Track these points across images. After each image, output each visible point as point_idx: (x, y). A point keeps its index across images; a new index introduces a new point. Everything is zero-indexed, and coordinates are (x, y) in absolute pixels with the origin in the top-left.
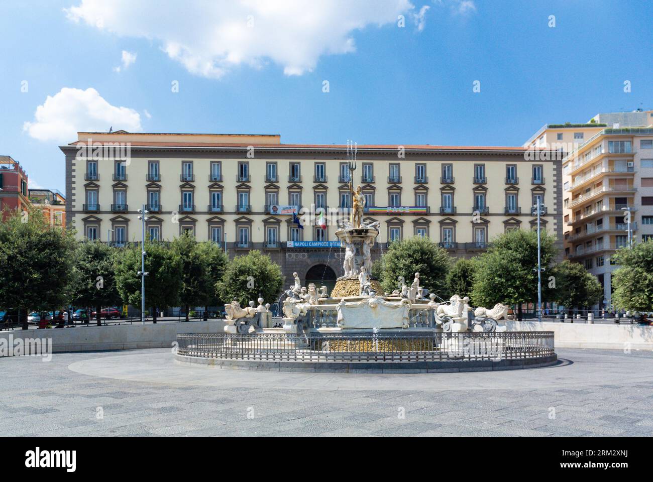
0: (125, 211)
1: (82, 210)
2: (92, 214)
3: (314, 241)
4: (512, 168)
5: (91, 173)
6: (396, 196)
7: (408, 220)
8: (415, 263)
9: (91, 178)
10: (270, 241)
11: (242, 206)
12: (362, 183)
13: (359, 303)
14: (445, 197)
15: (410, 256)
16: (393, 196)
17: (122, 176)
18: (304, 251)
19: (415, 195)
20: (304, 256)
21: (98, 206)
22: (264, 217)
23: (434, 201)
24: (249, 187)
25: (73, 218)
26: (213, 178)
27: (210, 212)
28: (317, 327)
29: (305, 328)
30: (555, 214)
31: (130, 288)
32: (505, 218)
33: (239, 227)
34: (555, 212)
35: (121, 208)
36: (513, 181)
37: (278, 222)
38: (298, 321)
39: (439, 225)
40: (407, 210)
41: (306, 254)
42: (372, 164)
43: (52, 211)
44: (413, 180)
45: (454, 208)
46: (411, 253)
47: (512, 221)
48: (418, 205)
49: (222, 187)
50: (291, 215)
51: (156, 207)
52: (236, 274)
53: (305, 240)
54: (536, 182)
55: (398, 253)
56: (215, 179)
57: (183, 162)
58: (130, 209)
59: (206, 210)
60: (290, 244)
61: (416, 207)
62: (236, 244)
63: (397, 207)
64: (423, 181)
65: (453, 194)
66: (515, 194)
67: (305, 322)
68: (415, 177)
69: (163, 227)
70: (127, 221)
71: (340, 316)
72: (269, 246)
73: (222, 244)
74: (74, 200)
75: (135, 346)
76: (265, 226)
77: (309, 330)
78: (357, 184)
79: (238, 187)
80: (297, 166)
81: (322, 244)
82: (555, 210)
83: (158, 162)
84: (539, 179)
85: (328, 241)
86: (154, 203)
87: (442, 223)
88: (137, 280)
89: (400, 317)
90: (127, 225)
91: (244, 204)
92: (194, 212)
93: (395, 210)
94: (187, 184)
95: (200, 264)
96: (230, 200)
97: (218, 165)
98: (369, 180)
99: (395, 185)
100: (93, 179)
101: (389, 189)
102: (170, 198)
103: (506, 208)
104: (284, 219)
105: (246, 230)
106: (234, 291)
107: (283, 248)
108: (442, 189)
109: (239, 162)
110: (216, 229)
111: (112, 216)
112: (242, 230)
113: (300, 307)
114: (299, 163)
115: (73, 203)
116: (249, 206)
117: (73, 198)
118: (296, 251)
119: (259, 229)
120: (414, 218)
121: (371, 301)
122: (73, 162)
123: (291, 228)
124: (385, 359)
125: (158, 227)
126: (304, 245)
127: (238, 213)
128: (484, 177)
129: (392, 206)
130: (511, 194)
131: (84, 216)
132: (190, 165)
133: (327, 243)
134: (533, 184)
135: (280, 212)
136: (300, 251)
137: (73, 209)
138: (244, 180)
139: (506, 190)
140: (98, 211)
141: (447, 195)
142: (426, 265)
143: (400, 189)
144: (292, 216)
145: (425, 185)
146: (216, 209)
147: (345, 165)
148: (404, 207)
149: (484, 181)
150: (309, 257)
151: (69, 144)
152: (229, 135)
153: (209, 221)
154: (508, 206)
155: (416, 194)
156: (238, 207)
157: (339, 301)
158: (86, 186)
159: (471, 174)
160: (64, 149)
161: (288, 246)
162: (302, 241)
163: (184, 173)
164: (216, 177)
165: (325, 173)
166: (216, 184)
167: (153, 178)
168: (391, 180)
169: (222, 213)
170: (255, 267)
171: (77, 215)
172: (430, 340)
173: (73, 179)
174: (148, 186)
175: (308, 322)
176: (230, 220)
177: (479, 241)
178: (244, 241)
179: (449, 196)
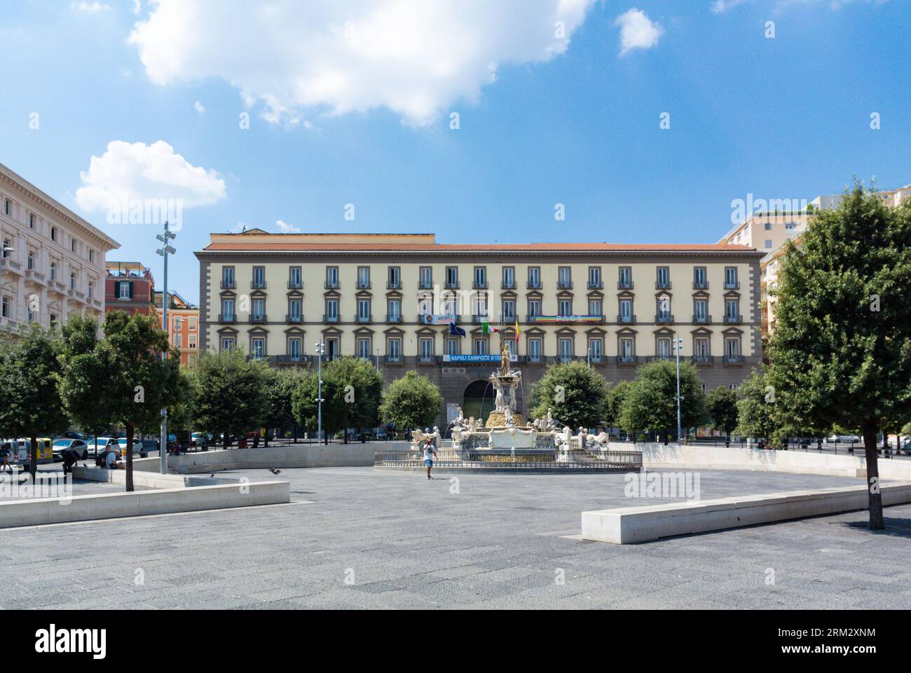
0: (264, 321)
1: (217, 321)
2: (228, 326)
3: (473, 355)
4: (702, 271)
5: (227, 280)
6: (567, 303)
7: (581, 332)
8: (571, 388)
9: (227, 286)
10: (424, 353)
11: (392, 315)
12: (528, 289)
13: (503, 431)
14: (623, 304)
15: (566, 382)
16: (563, 303)
17: (261, 283)
18: (462, 366)
19: (589, 302)
20: (461, 371)
21: (235, 316)
22: (417, 328)
23: (611, 309)
24: (400, 295)
25: (208, 330)
26: (361, 285)
27: (357, 323)
28: (476, 447)
29: (467, 448)
30: (752, 323)
31: (306, 413)
32: (694, 328)
33: (390, 339)
34: (753, 321)
35: (260, 319)
36: (702, 286)
37: (433, 333)
38: (463, 443)
39: (616, 336)
40: (580, 319)
41: (464, 369)
42: (539, 268)
43: (170, 315)
44: (585, 285)
45: (633, 317)
46: (567, 379)
47: (702, 331)
48: (592, 314)
49: (370, 295)
50: (447, 325)
51: (298, 317)
52: (398, 399)
53: (463, 353)
54: (729, 286)
55: (555, 378)
56: (363, 286)
57: (327, 267)
58: (270, 319)
59: (353, 320)
60: (447, 358)
61: (589, 315)
62: (386, 357)
63: (567, 316)
64: (598, 286)
65: (632, 301)
66: (705, 300)
67: (467, 444)
68: (589, 282)
69: (305, 339)
70: (265, 333)
71: (490, 440)
72: (422, 360)
73: (373, 358)
74: (209, 310)
75: (314, 464)
76: (418, 338)
77: (470, 449)
78: (522, 290)
79: (388, 295)
80: (454, 270)
81: (482, 358)
82: (752, 318)
83: (300, 267)
84: (733, 283)
85: (489, 354)
86: (296, 313)
87: (619, 333)
88: (313, 406)
89: (531, 441)
90: (266, 337)
91: (394, 313)
92: (339, 323)
93: (565, 319)
94: (332, 292)
95: (360, 387)
96: (379, 309)
97: (366, 270)
98: (535, 285)
99: (565, 290)
100: (229, 286)
101: (559, 295)
102: (314, 308)
103: (694, 316)
104: (439, 330)
105: (396, 343)
106: (397, 415)
107: (438, 361)
108: (619, 295)
109: (389, 267)
110: (364, 341)
111: (250, 327)
112: (392, 342)
113: (464, 433)
114: (457, 267)
115: (208, 314)
116: (401, 316)
117: (208, 307)
118: (454, 366)
119: (411, 341)
120: (588, 328)
121: (511, 430)
122: (208, 268)
123: (447, 339)
124: (516, 466)
125: (300, 339)
126: (462, 358)
127: (388, 323)
128: (669, 282)
129: (563, 315)
130: (700, 300)
131: (220, 327)
132: (336, 270)
133: (488, 357)
134: (725, 289)
135: (435, 321)
136: (458, 366)
137: (208, 320)
138: (395, 287)
139: (694, 295)
140: (235, 322)
141: (626, 302)
142: (581, 391)
143: (571, 295)
144: (449, 327)
145: (599, 291)
146: (363, 320)
147: (508, 269)
148: (576, 316)
149: (668, 285)
150: (468, 372)
151: (204, 249)
152: (378, 235)
153: (356, 333)
154: (697, 314)
155: (589, 300)
156: (388, 316)
157: (490, 429)
158: (222, 294)
159: (653, 277)
160: (198, 255)
161: (444, 360)
162: (460, 355)
163: (329, 280)
164: (364, 284)
165: (486, 279)
166: (364, 292)
167: (294, 286)
168: (561, 286)
169: (370, 323)
170: (417, 392)
171: (211, 326)
172: (552, 456)
173: (208, 288)
174: (289, 294)
175: (469, 444)
176: (379, 331)
177: (664, 354)
178: (394, 354)
179: (627, 303)
